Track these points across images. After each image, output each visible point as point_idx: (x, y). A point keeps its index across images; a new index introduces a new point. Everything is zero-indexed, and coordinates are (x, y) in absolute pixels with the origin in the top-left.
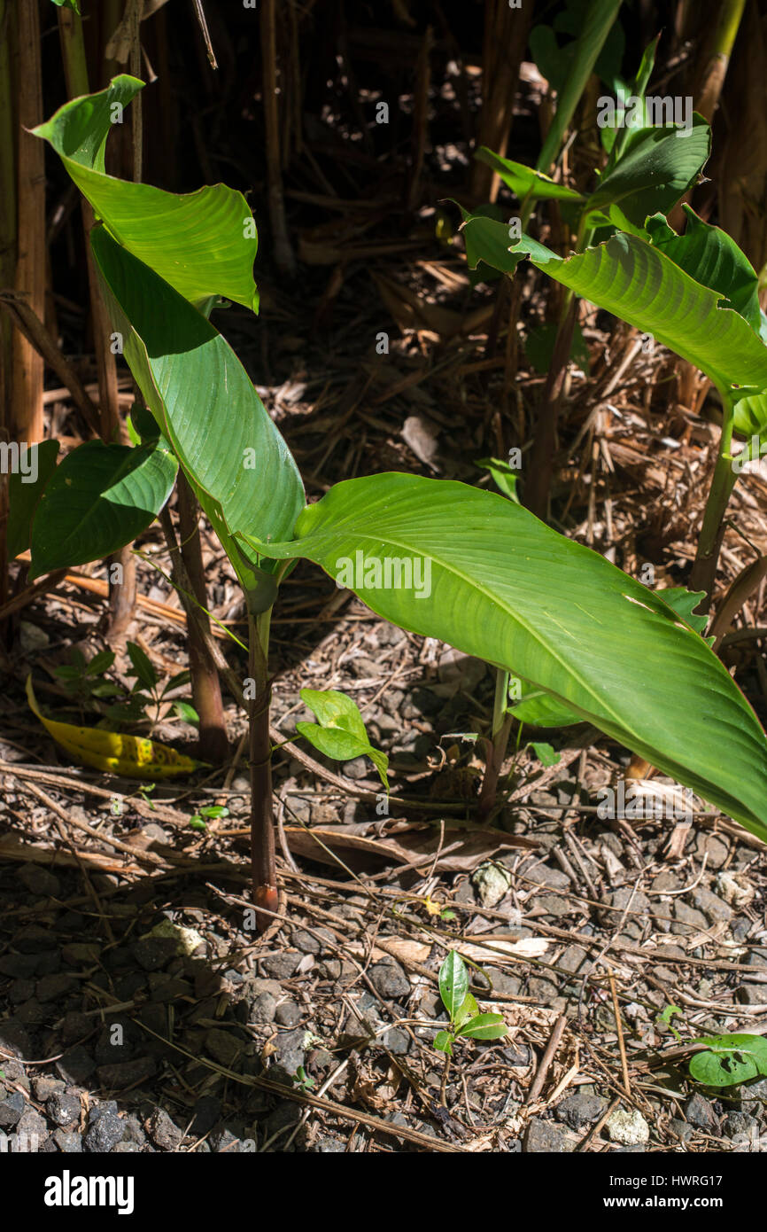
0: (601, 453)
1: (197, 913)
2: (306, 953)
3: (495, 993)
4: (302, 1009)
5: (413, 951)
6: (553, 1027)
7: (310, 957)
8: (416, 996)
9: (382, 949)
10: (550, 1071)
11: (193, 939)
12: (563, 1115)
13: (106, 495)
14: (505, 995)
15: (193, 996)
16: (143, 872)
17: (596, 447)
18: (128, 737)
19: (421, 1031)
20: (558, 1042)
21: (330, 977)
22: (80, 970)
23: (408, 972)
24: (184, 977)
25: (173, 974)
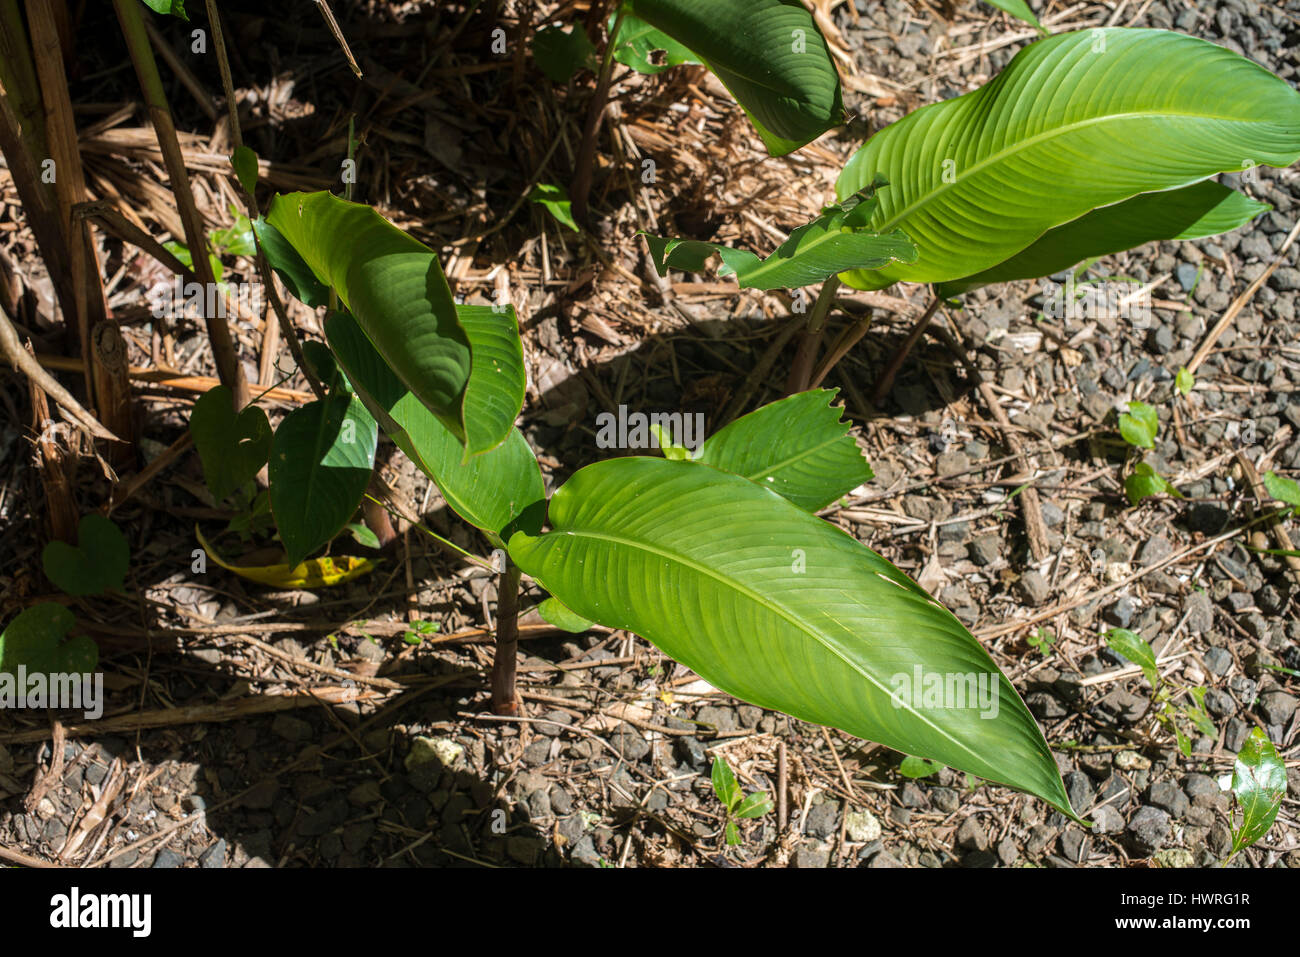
0: (623, 139)
1: (444, 725)
2: (552, 737)
3: (720, 734)
4: (569, 792)
5: (637, 712)
6: (777, 753)
7: (557, 740)
8: (656, 754)
9: (614, 717)
10: (789, 794)
11: (448, 750)
12: (812, 832)
13: (325, 462)
14: (729, 734)
15: (475, 807)
16: (380, 695)
17: (616, 131)
19: (673, 786)
20: (786, 767)
21: (582, 757)
22: (370, 811)
23: (639, 729)
24: (459, 790)
25: (450, 789)
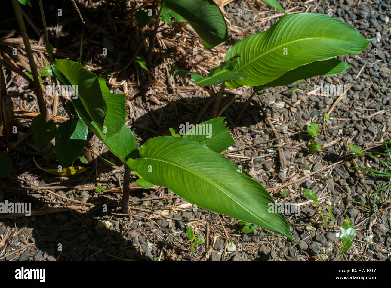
0: (162, 43)
1: (107, 217)
2: (139, 221)
3: (189, 220)
4: (144, 237)
5: (165, 213)
6: (206, 225)
7: (140, 221)
8: (170, 226)
9: (158, 215)
10: (209, 238)
11: (108, 224)
12: (216, 249)
14: (192, 220)
15: (116, 241)
16: (88, 208)
17: (160, 41)
18: (67, 168)
19: (175, 235)
20: (208, 229)
21: (148, 226)
22: (85, 242)
23: (165, 218)
24: (111, 236)
25: (109, 236)
